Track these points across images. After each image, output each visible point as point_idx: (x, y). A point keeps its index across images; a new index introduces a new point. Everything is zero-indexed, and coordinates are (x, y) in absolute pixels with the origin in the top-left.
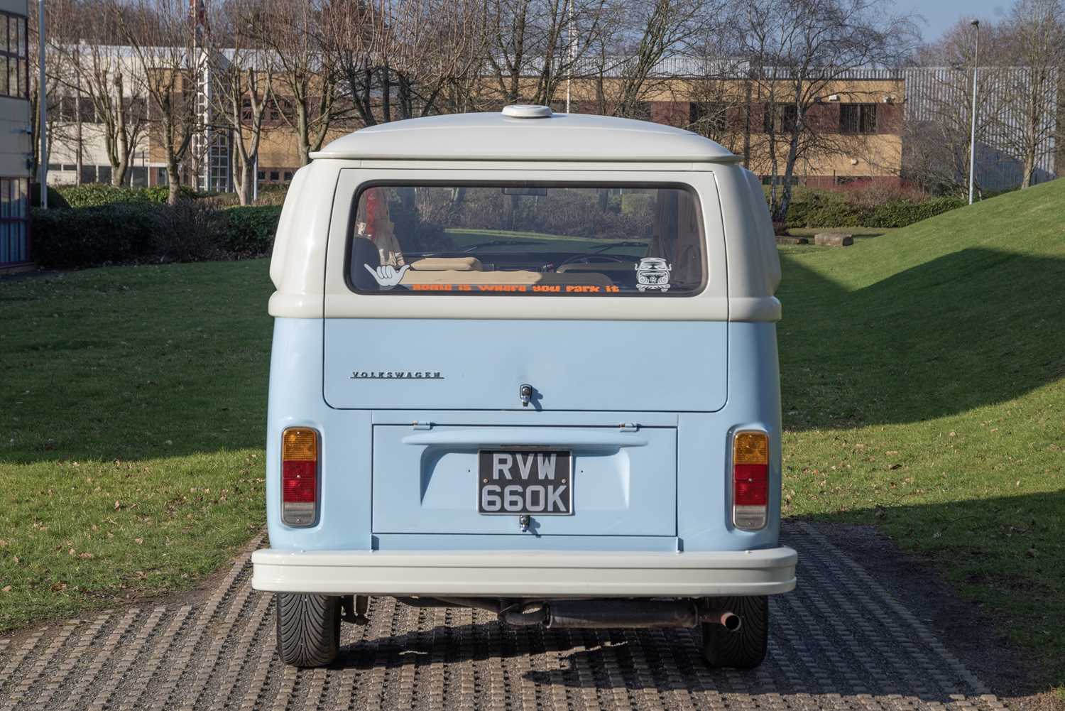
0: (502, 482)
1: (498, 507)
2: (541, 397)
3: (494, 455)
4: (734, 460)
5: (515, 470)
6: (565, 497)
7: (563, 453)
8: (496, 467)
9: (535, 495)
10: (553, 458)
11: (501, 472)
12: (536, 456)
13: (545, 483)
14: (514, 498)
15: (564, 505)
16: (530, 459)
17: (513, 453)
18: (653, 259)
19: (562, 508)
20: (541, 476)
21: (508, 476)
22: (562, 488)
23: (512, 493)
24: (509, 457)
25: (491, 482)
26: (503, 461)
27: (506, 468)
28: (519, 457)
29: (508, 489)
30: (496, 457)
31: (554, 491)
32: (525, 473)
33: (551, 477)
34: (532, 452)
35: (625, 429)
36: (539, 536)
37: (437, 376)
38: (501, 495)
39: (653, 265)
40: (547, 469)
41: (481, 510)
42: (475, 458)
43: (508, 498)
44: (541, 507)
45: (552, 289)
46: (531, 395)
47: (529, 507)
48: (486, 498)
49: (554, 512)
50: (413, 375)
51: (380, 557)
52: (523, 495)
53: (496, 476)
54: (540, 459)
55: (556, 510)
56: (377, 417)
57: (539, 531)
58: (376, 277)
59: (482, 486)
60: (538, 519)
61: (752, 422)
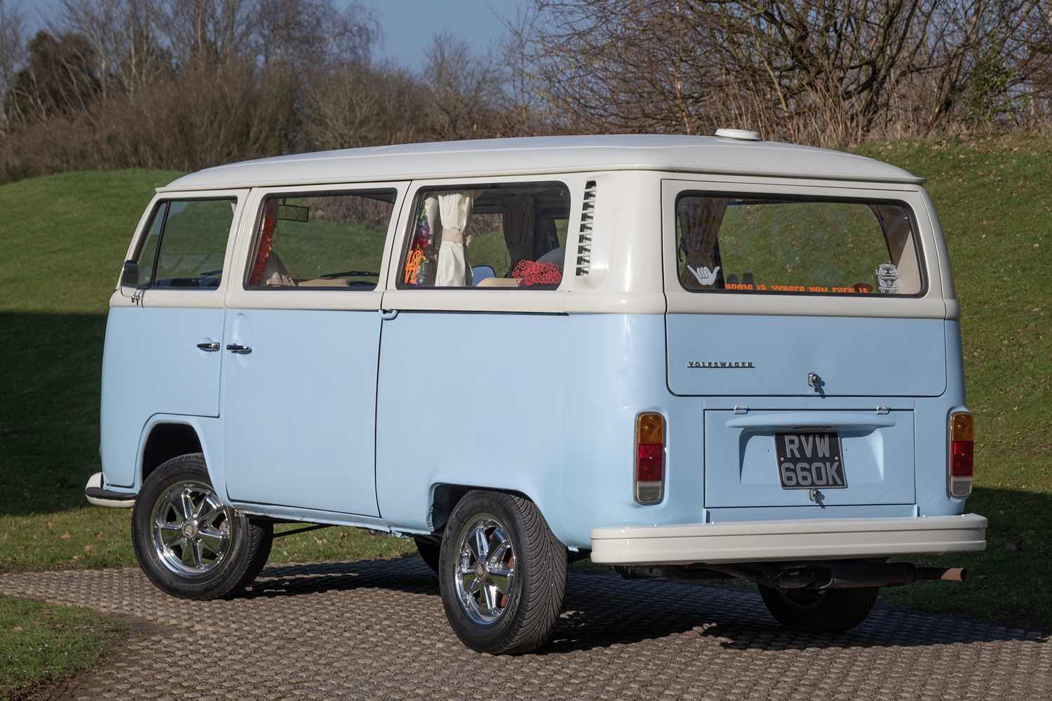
0: (794, 460)
1: (794, 482)
2: (823, 384)
3: (786, 437)
4: (951, 438)
5: (801, 449)
6: (840, 471)
7: (833, 434)
8: (788, 447)
9: (818, 469)
10: (827, 439)
11: (792, 450)
12: (814, 437)
13: (824, 460)
14: (805, 474)
15: (839, 481)
16: (811, 439)
17: (798, 435)
18: (887, 265)
19: (839, 482)
20: (820, 455)
21: (798, 455)
22: (836, 464)
23: (803, 469)
24: (795, 438)
25: (787, 460)
26: (792, 442)
27: (795, 447)
28: (803, 438)
29: (799, 465)
30: (787, 438)
31: (831, 467)
32: (808, 452)
33: (827, 455)
34: (811, 434)
35: (881, 412)
36: (823, 506)
37: (750, 366)
38: (794, 471)
39: (888, 270)
40: (823, 447)
41: (784, 485)
42: (772, 439)
43: (801, 474)
44: (824, 482)
45: (822, 290)
46: (818, 383)
47: (816, 481)
48: (785, 474)
49: (834, 485)
50: (733, 365)
51: (713, 527)
52: (809, 470)
53: (789, 456)
54: (817, 439)
55: (835, 484)
56: (706, 402)
57: (824, 502)
58: (697, 277)
59: (780, 463)
60: (823, 492)
61: (960, 406)
